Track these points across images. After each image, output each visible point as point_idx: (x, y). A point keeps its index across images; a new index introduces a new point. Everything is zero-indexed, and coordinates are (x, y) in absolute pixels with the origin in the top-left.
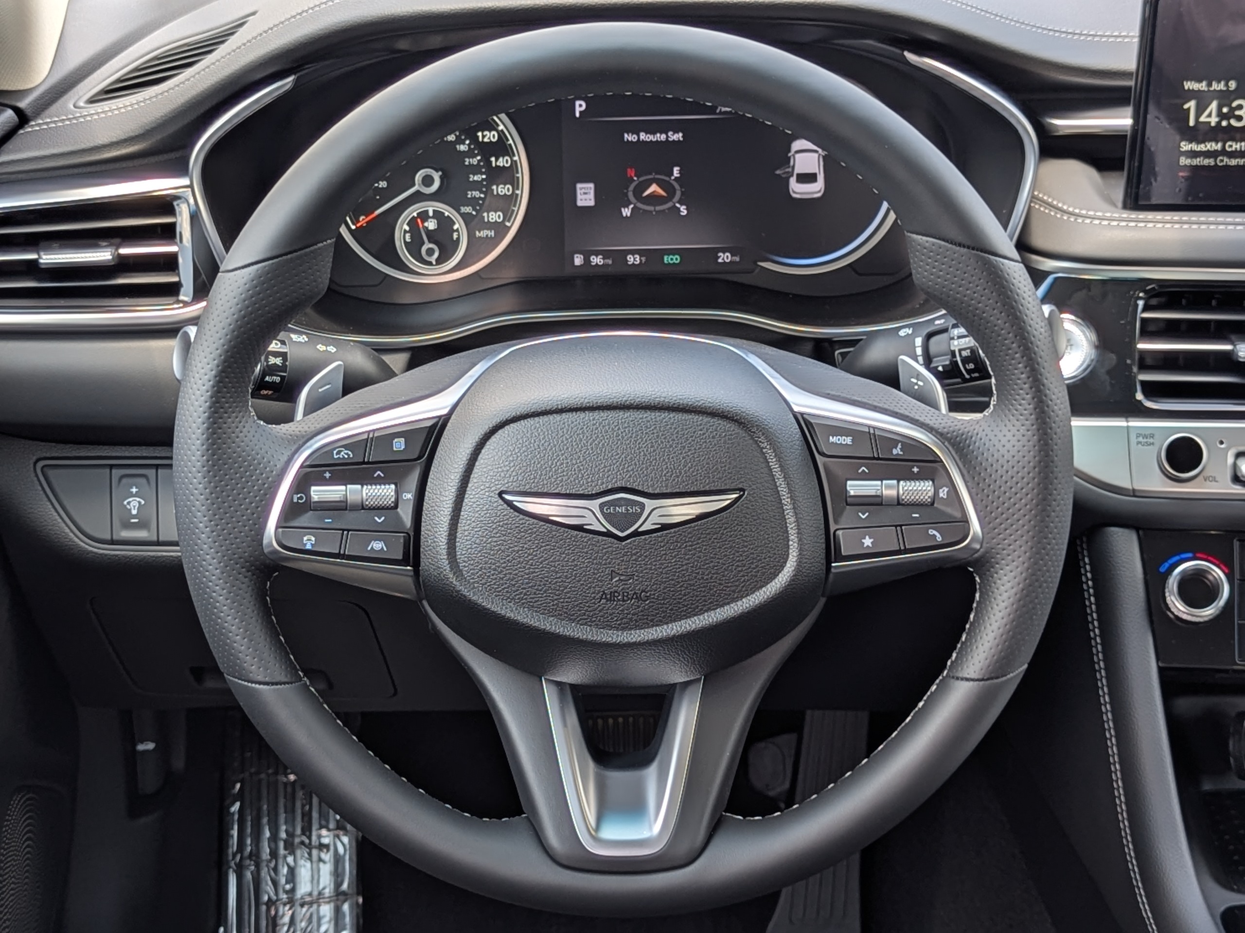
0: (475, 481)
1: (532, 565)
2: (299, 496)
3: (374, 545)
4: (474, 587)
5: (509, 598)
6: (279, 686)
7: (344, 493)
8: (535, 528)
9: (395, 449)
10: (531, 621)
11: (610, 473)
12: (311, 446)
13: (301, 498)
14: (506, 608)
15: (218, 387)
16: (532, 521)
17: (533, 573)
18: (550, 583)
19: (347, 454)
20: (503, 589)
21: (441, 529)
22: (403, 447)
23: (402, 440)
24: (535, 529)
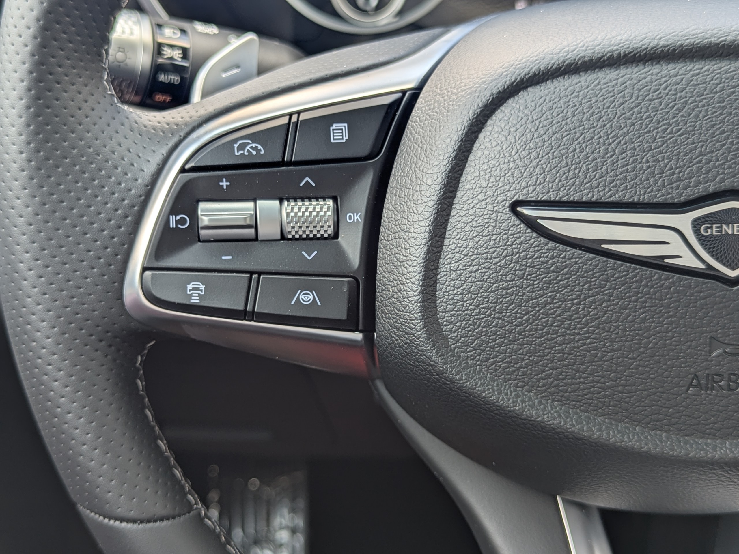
0: (468, 187)
1: (568, 329)
2: (178, 218)
3: (301, 297)
4: (467, 366)
5: (527, 384)
6: (151, 525)
7: (252, 212)
8: (576, 263)
9: (332, 141)
10: (566, 423)
11: (711, 164)
12: (198, 138)
13: (182, 221)
14: (523, 401)
15: (44, 38)
16: (570, 251)
17: (570, 341)
18: (600, 359)
19: (255, 149)
20: (518, 369)
21: (411, 269)
22: (346, 138)
23: (344, 126)
24: (576, 267)
